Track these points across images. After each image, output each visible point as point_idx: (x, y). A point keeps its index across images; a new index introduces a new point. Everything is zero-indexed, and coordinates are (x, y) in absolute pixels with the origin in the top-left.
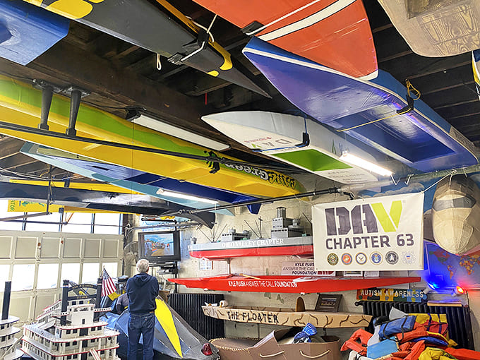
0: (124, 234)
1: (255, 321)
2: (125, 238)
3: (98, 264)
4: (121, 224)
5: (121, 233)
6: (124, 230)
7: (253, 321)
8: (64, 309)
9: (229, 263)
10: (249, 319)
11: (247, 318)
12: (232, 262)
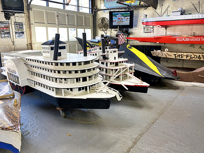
0: (92, 13)
1: (195, 59)
2: (93, 16)
3: (83, 29)
4: (91, 7)
5: (91, 12)
6: (92, 11)
7: (194, 59)
8: (104, 52)
9: (166, 29)
10: (191, 58)
11: (190, 57)
12: (168, 29)
